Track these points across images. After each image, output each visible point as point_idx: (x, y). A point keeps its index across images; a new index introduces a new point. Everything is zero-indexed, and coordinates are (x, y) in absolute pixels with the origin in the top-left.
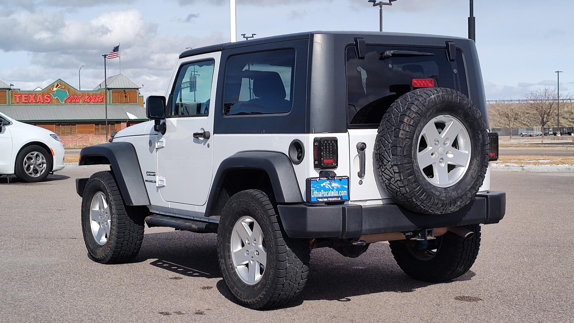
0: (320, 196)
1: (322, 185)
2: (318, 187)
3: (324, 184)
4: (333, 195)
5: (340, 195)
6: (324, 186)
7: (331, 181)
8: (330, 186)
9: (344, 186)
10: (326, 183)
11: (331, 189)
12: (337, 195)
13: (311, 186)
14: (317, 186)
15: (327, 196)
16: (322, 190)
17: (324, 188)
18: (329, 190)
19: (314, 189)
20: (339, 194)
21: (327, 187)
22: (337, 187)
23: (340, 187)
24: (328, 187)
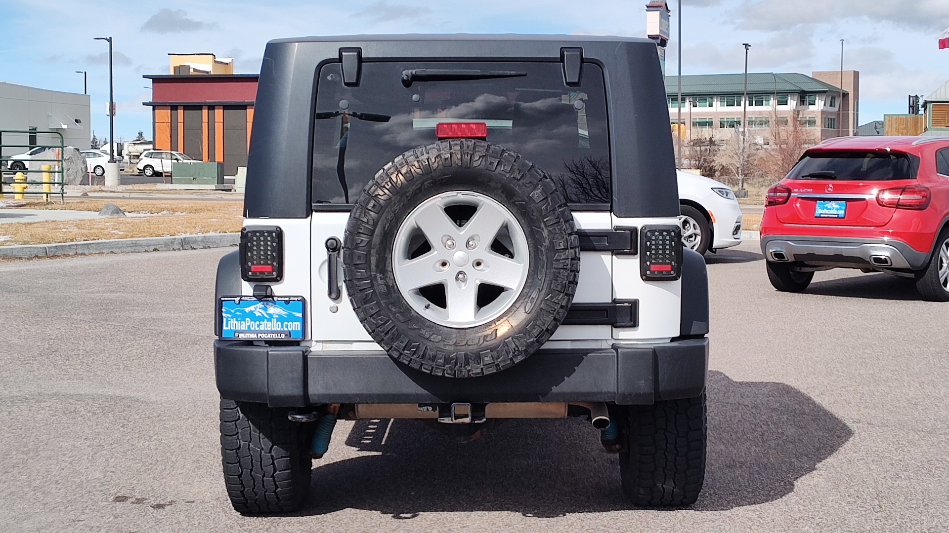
0: (243, 328)
1: (247, 310)
2: (238, 313)
3: (252, 308)
4: (269, 329)
5: (286, 329)
6: (251, 312)
7: (267, 304)
8: (263, 312)
9: (294, 313)
10: (255, 306)
11: (266, 318)
12: (279, 329)
13: (223, 310)
14: (236, 311)
15: (257, 329)
16: (247, 319)
17: (252, 316)
18: (261, 319)
19: (229, 315)
20: (282, 326)
21: (258, 314)
22: (279, 315)
23: (286, 315)
24: (260, 314)
